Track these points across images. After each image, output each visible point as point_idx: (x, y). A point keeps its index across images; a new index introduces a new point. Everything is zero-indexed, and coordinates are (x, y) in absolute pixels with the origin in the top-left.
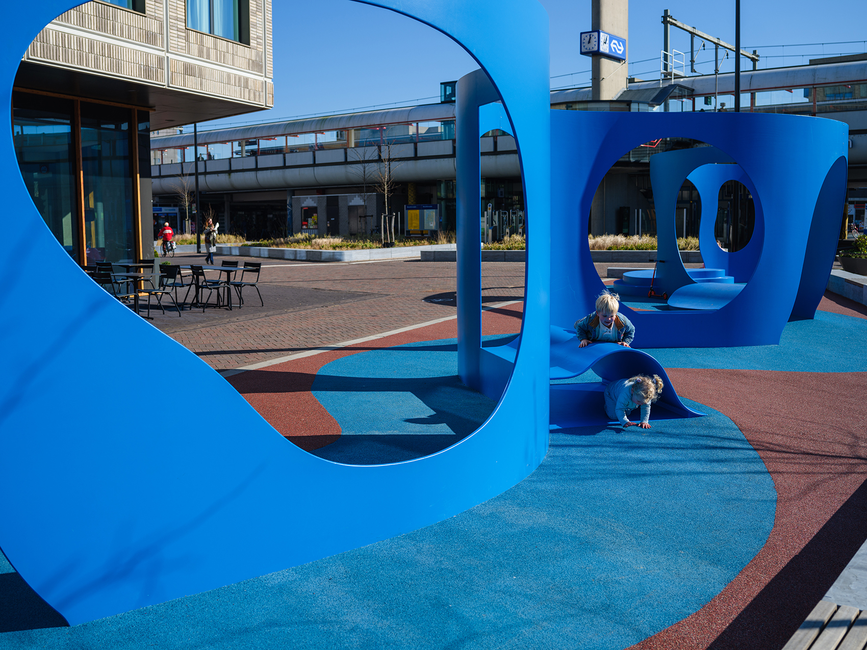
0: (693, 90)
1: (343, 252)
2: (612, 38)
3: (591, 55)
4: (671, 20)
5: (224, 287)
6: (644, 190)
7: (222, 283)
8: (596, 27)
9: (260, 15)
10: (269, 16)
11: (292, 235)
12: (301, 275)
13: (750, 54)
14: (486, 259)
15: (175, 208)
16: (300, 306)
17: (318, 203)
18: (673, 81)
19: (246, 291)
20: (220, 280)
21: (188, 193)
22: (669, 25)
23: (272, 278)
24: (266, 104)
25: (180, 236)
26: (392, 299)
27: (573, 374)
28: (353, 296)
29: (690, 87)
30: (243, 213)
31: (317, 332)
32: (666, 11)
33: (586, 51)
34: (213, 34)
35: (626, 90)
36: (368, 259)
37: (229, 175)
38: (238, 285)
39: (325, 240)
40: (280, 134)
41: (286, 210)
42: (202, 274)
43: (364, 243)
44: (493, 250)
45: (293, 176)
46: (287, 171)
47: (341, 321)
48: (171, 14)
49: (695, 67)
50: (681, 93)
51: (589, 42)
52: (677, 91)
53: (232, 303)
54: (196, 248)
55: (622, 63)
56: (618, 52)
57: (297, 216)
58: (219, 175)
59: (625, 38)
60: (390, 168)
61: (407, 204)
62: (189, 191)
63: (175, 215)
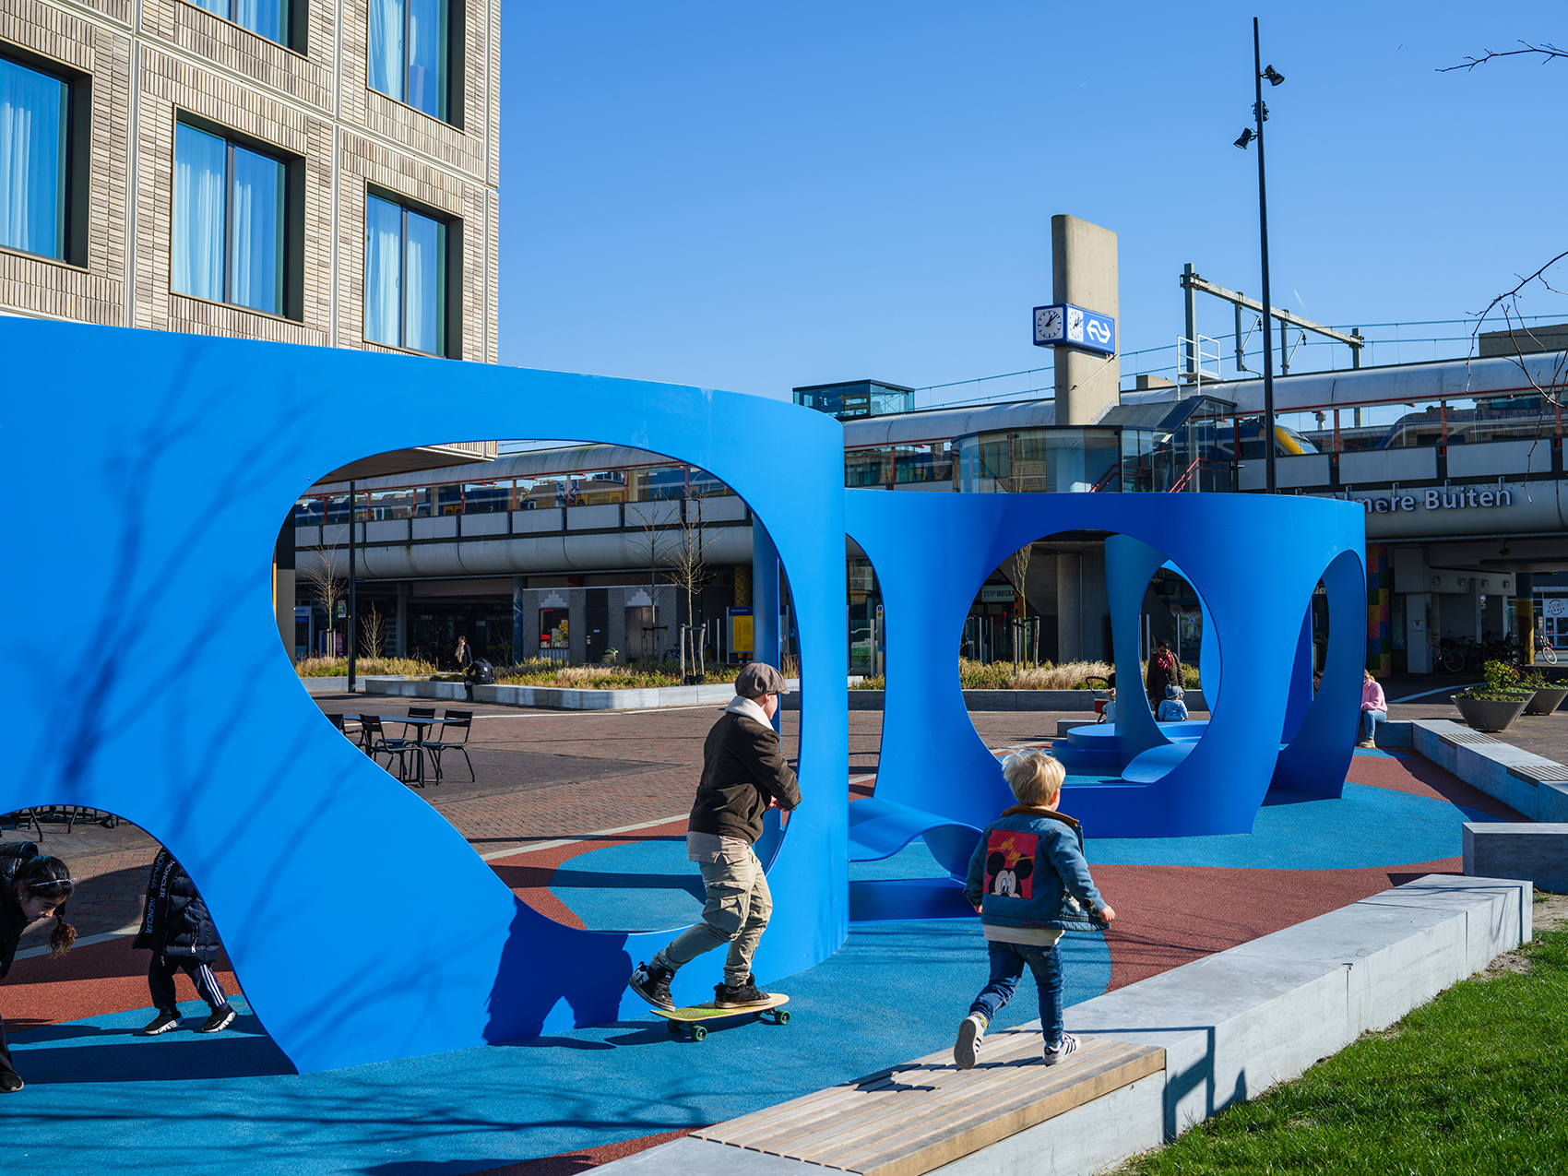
0: (1235, 405)
1: (612, 693)
2: (1089, 315)
3: (1053, 345)
4: (1197, 282)
5: (412, 750)
6: (1159, 580)
7: (408, 743)
8: (1061, 298)
9: (479, 313)
10: (494, 314)
11: (521, 661)
12: (537, 732)
13: (1347, 336)
14: (863, 705)
15: (305, 608)
16: (534, 782)
17: (570, 601)
18: (1199, 390)
19: (447, 757)
20: (406, 738)
21: (333, 581)
22: (1193, 290)
23: (487, 737)
24: (485, 454)
25: (317, 661)
26: (686, 771)
27: (882, 855)
28: (622, 766)
29: (1229, 399)
30: (431, 617)
31: (560, 817)
32: (1188, 267)
33: (1044, 339)
34: (405, 347)
35: (1118, 404)
36: (656, 705)
37: (409, 548)
38: (435, 747)
39: (580, 671)
40: (504, 475)
41: (511, 612)
42: (379, 729)
43: (650, 676)
44: (876, 690)
45: (526, 552)
46: (515, 542)
47: (598, 804)
48: (341, 319)
49: (1245, 362)
50: (1212, 410)
51: (1048, 325)
52: (1204, 407)
53: (425, 776)
54: (347, 684)
55: (1108, 359)
56: (1101, 340)
57: (531, 625)
58: (389, 548)
59: (1112, 316)
60: (700, 539)
61: (732, 604)
62: (334, 578)
63: (305, 620)
